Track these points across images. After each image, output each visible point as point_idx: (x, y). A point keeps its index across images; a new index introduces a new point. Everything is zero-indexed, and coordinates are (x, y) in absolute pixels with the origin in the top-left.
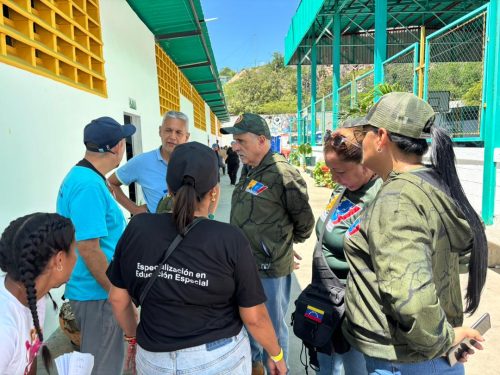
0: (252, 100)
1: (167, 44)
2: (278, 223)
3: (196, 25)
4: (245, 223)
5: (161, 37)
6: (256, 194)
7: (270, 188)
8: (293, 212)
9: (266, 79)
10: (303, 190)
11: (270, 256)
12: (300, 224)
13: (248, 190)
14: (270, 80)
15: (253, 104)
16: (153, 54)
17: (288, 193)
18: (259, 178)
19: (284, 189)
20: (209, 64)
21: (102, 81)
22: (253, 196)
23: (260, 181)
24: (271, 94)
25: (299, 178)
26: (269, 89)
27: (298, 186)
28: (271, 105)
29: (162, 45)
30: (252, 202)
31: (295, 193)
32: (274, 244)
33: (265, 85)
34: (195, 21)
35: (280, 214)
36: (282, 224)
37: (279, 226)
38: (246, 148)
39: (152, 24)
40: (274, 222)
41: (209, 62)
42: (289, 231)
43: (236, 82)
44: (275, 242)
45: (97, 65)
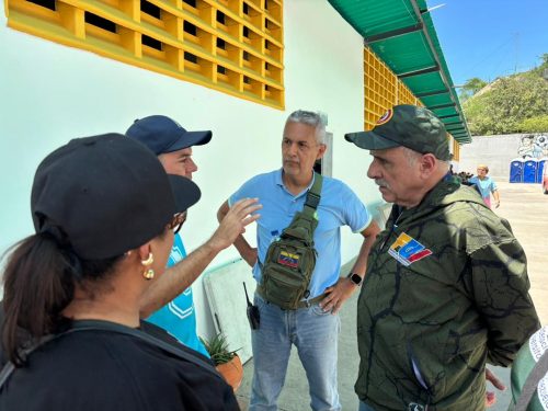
0: (507, 115)
1: (382, 47)
2: (451, 326)
3: (416, 17)
4: (381, 315)
5: (371, 39)
6: (406, 263)
7: (438, 255)
8: (490, 311)
9: (530, 88)
10: (515, 267)
11: (430, 391)
12: (506, 336)
13: (392, 252)
14: (535, 89)
15: (507, 120)
16: (361, 60)
17: (477, 271)
18: (416, 230)
19: (469, 262)
20: (437, 69)
21: (279, 90)
22: (399, 266)
23: (418, 238)
24: (535, 107)
25: (506, 241)
26: (533, 101)
27: (504, 257)
28: (534, 121)
29: (374, 49)
30: (398, 278)
31: (495, 272)
32: (438, 369)
33: (527, 96)
34: (414, 13)
35: (457, 310)
36: (460, 330)
37: (452, 333)
38: (394, 176)
39: (360, 24)
40: (442, 325)
41: (438, 66)
42: (477, 346)
43: (484, 95)
44: (442, 362)
45: (274, 71)
